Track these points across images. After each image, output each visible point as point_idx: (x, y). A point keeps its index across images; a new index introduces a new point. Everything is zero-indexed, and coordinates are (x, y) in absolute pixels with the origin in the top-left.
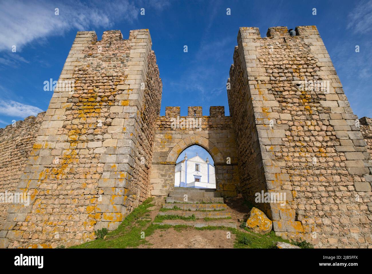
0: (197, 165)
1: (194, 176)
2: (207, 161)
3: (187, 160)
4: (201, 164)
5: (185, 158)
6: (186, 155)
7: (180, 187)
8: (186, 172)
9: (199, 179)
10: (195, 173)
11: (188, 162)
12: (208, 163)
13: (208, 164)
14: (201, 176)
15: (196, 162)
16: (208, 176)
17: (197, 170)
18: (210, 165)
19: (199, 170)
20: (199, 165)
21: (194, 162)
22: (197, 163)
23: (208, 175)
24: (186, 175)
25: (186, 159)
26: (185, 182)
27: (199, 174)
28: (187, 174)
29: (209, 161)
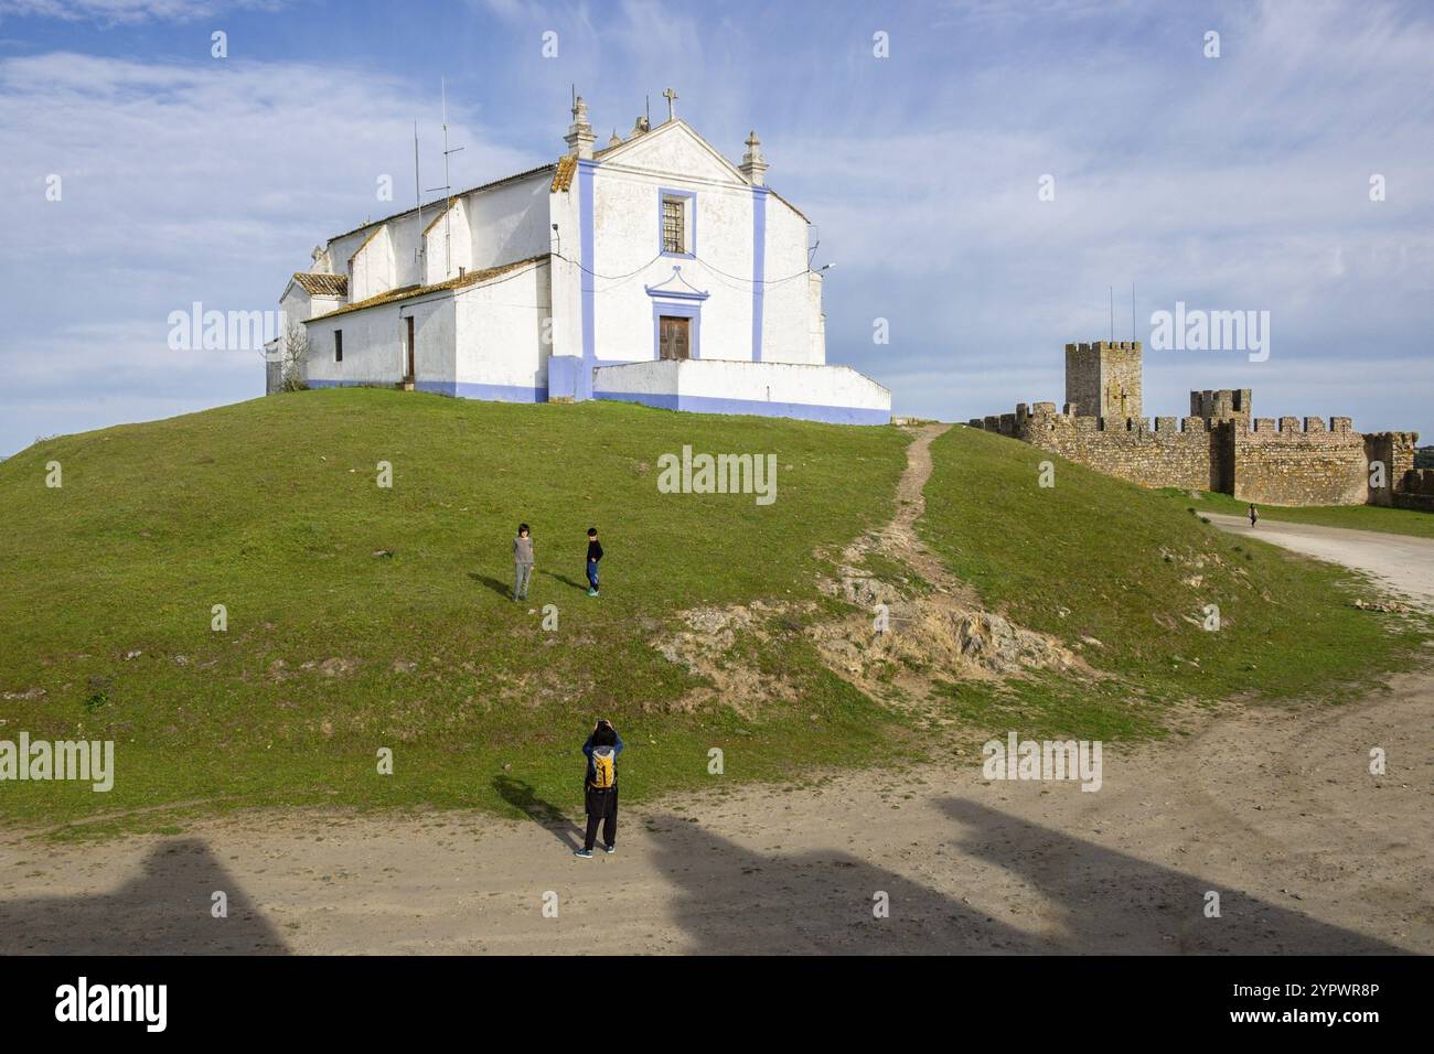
0: (672, 202)
1: (651, 293)
2: (747, 169)
3: (591, 165)
4: (706, 195)
5: (572, 139)
6: (582, 118)
7: (543, 394)
8: (587, 271)
9: (686, 319)
10: (662, 272)
11: (600, 178)
12: (758, 179)
13: (760, 192)
14: (702, 297)
15: (663, 175)
16: (758, 294)
17: (673, 244)
18: (770, 200)
19: (688, 248)
20: (688, 203)
21: (647, 173)
22: (676, 186)
23: (758, 281)
24: (588, 292)
25: (586, 150)
26: (579, 354)
27: (693, 276)
28: (598, 283)
29: (764, 167)
